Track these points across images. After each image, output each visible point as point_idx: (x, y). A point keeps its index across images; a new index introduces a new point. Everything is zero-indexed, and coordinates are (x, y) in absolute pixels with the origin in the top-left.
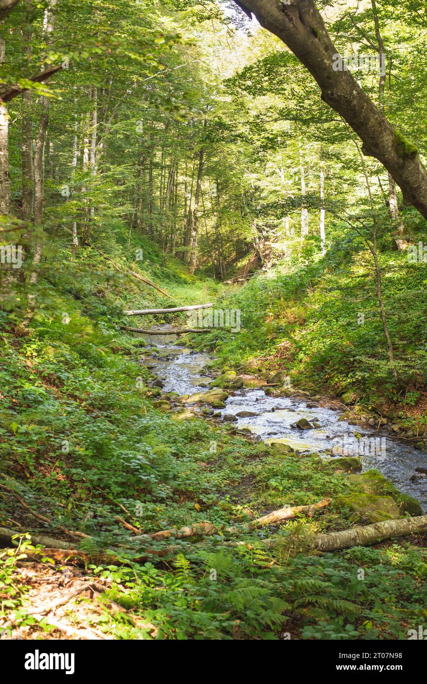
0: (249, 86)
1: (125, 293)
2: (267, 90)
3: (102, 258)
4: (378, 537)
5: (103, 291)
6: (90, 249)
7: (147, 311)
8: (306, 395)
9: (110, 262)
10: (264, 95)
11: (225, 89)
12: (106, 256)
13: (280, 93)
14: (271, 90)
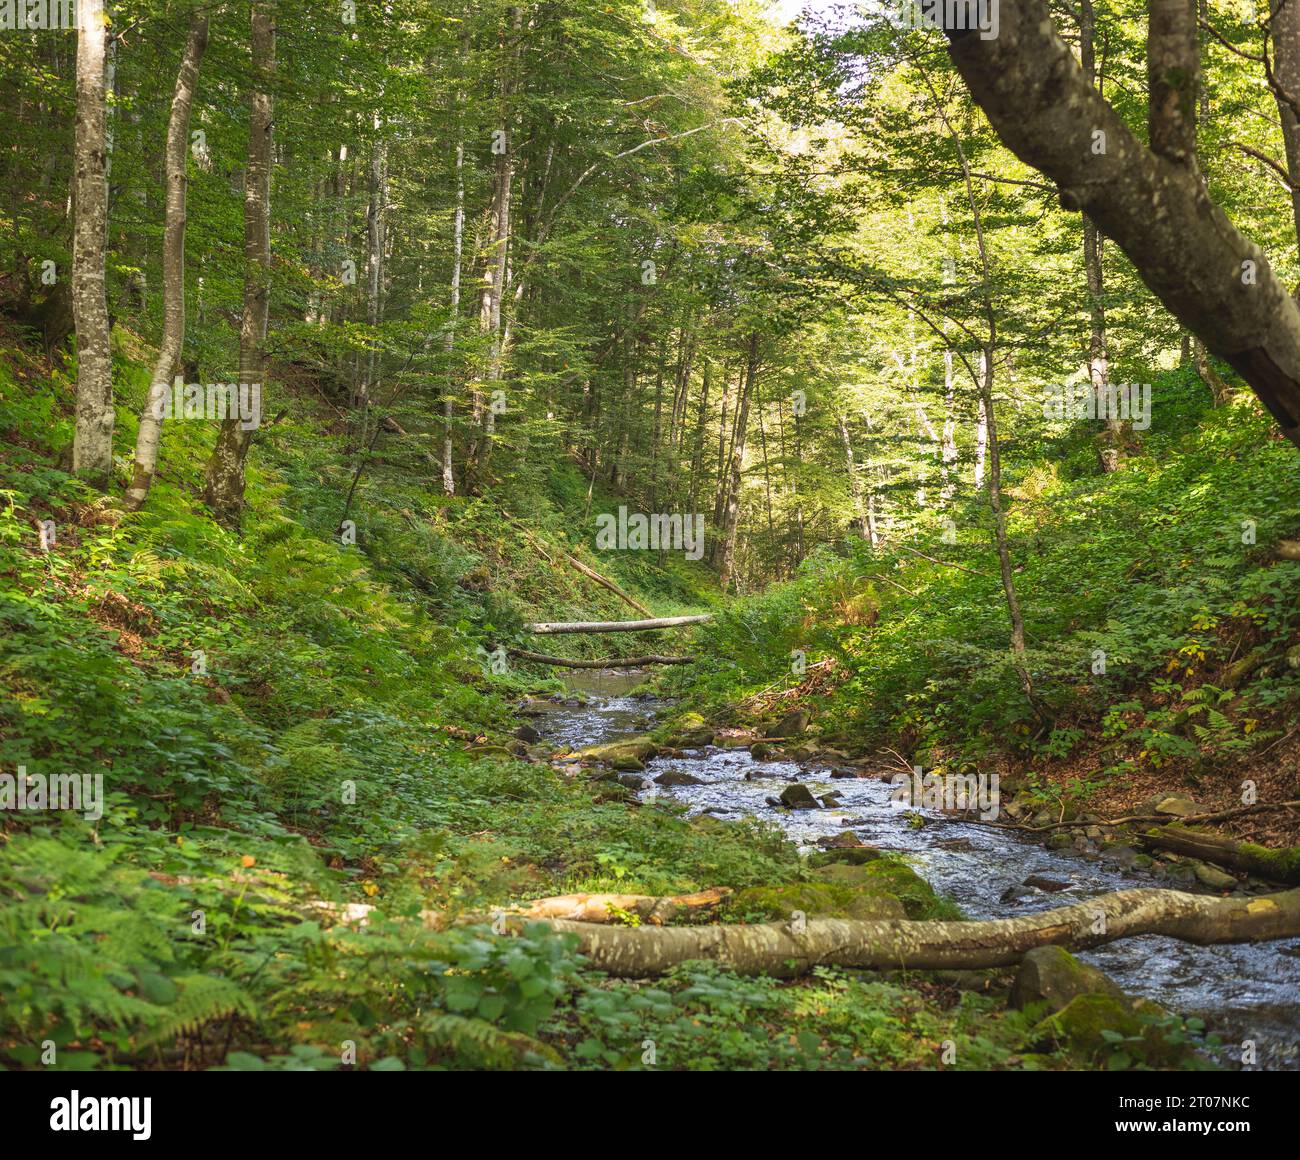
0: (780, 98)
1: (552, 600)
2: (823, 111)
3: (506, 525)
4: (790, 956)
5: (483, 578)
6: (479, 502)
7: (579, 624)
8: (840, 757)
9: (523, 534)
10: (818, 124)
11: (727, 103)
12: (515, 520)
13: (854, 123)
14: (834, 112)
